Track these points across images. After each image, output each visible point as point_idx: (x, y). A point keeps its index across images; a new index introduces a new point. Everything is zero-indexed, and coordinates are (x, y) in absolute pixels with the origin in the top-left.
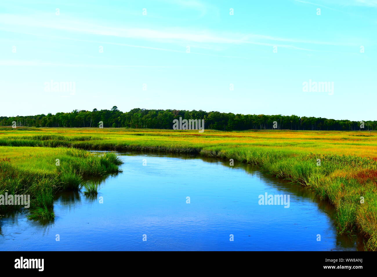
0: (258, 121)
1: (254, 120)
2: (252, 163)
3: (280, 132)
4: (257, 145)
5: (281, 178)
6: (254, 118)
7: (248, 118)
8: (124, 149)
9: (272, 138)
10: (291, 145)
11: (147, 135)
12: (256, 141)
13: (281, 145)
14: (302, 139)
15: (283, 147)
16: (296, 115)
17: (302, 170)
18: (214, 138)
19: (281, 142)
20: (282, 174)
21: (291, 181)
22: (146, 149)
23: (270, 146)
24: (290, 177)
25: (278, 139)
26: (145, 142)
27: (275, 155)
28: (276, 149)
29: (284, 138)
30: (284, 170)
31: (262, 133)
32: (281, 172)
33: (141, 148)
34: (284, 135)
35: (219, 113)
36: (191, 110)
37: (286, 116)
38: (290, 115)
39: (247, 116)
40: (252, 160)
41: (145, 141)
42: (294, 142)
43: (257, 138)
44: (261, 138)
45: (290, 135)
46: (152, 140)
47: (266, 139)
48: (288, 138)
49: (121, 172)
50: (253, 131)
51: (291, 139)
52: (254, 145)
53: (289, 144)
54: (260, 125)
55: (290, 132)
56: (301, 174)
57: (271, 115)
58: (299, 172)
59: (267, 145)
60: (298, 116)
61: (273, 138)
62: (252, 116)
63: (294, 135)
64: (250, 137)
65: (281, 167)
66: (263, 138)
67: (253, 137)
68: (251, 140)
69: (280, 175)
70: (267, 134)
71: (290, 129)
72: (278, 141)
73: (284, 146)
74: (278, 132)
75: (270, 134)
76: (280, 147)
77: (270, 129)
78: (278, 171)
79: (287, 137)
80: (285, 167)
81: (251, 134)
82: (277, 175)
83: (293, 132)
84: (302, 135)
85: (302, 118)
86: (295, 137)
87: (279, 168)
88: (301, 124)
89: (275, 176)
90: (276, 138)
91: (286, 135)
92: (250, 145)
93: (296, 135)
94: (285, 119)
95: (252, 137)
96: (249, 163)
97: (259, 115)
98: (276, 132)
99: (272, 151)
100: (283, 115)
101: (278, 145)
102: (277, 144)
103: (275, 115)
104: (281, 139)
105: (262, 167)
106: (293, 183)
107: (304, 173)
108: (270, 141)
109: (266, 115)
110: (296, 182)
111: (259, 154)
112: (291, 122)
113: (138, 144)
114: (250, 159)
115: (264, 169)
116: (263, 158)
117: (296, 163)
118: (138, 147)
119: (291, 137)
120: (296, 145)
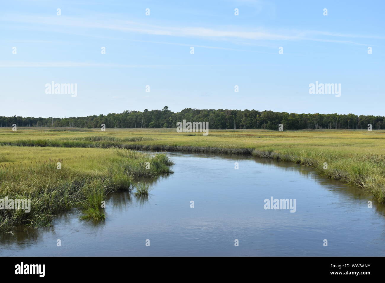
0: (313, 120)
1: (309, 119)
2: (306, 163)
3: (336, 131)
4: (312, 145)
5: (336, 179)
6: (309, 117)
7: (303, 117)
8: (174, 149)
9: (327, 138)
10: (348, 145)
11: (198, 135)
12: (311, 141)
13: (337, 145)
14: (359, 139)
15: (338, 147)
16: (353, 114)
17: (359, 171)
18: (267, 138)
19: (338, 141)
20: (338, 175)
21: (347, 182)
22: (198, 150)
23: (325, 146)
24: (347, 178)
25: (335, 139)
26: (196, 143)
27: (330, 156)
28: (332, 149)
29: (340, 138)
30: (340, 171)
31: (317, 132)
32: (337, 173)
33: (192, 149)
34: (341, 134)
35: (272, 112)
36: (243, 110)
37: (342, 114)
38: (347, 114)
39: (302, 115)
40: (307, 161)
41: (197, 141)
42: (351, 142)
43: (313, 138)
44: (317, 138)
45: (347, 134)
46: (203, 140)
47: (321, 139)
48: (345, 138)
49: (172, 173)
50: (308, 131)
51: (348, 139)
52: (308, 145)
53: (346, 144)
54: (315, 125)
55: (347, 131)
56: (358, 175)
57: (326, 113)
58: (355, 173)
59: (322, 146)
60: (356, 115)
61: (329, 138)
62: (306, 115)
63: (352, 134)
64: (305, 136)
65: (336, 168)
66: (319, 138)
67: (308, 137)
68: (306, 140)
69: (336, 176)
70: (323, 134)
71: (347, 128)
72: (334, 141)
73: (340, 146)
74: (334, 131)
75: (326, 133)
76: (336, 147)
77: (326, 129)
78: (333, 172)
79: (343, 137)
80: (341, 168)
81: (306, 134)
82: (333, 176)
83: (350, 131)
84: (360, 134)
85: (359, 116)
86: (352, 137)
87: (335, 169)
88: (359, 123)
89: (331, 177)
90: (332, 138)
91: (342, 134)
92: (304, 145)
93: (353, 134)
94: (342, 118)
95: (306, 136)
96: (303, 164)
97: (314, 114)
98: (332, 131)
99: (327, 151)
100: (339, 114)
101: (334, 145)
102: (332, 144)
103: (331, 113)
104: (338, 139)
105: (316, 168)
106: (350, 184)
107: (361, 174)
108: (325, 141)
109: (321, 114)
110: (353, 183)
111: (314, 155)
112: (347, 121)
113: (189, 145)
114: (305, 159)
115: (319, 169)
116: (317, 159)
117: (352, 163)
118: (189, 148)
119: (348, 137)
120: (354, 145)
